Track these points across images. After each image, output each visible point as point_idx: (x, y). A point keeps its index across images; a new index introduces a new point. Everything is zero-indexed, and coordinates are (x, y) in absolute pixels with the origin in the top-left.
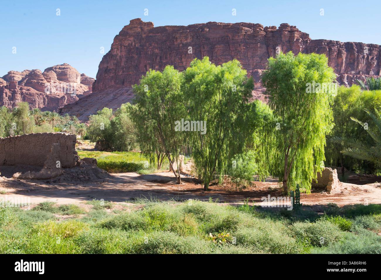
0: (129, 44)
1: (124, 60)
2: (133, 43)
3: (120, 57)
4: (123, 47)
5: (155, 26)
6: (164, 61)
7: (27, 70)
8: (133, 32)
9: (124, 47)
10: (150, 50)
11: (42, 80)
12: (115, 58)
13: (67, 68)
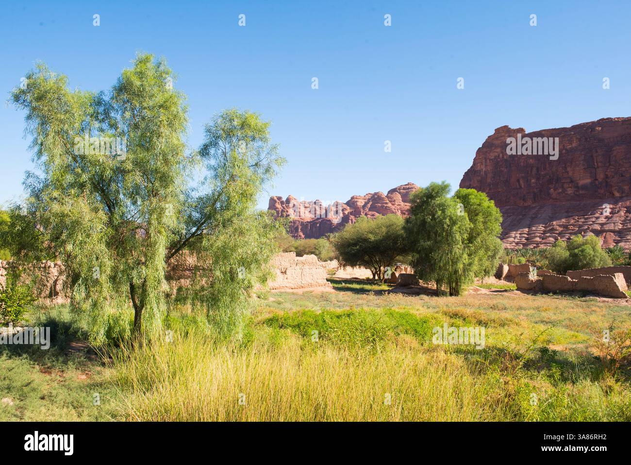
0: (495, 157)
1: (490, 175)
2: (501, 155)
3: (485, 172)
4: (488, 160)
5: (526, 133)
6: (542, 173)
7: (369, 194)
8: (499, 142)
9: (490, 160)
10: (523, 160)
11: (387, 203)
12: (478, 174)
13: (412, 188)
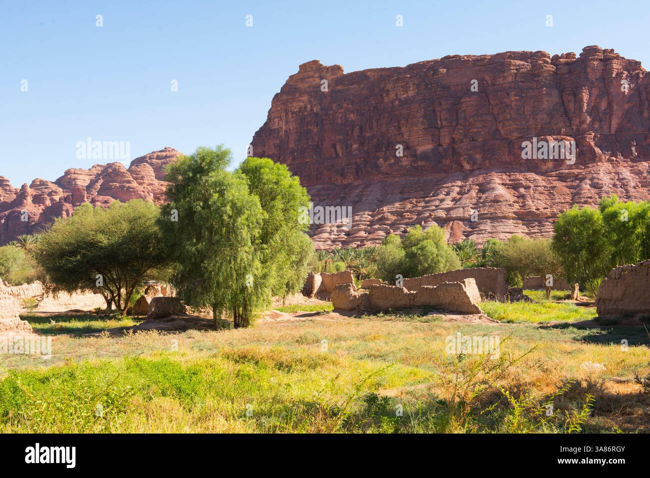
0: (300, 108)
1: (293, 137)
2: (309, 106)
3: (286, 131)
4: (290, 113)
5: (345, 73)
6: (368, 135)
7: (98, 165)
8: (306, 85)
9: (293, 113)
10: (341, 115)
11: (129, 182)
12: (276, 135)
13: (172, 156)
